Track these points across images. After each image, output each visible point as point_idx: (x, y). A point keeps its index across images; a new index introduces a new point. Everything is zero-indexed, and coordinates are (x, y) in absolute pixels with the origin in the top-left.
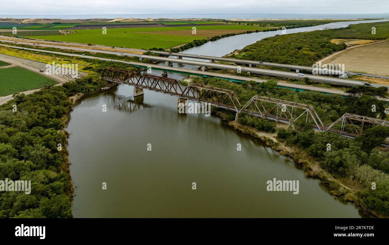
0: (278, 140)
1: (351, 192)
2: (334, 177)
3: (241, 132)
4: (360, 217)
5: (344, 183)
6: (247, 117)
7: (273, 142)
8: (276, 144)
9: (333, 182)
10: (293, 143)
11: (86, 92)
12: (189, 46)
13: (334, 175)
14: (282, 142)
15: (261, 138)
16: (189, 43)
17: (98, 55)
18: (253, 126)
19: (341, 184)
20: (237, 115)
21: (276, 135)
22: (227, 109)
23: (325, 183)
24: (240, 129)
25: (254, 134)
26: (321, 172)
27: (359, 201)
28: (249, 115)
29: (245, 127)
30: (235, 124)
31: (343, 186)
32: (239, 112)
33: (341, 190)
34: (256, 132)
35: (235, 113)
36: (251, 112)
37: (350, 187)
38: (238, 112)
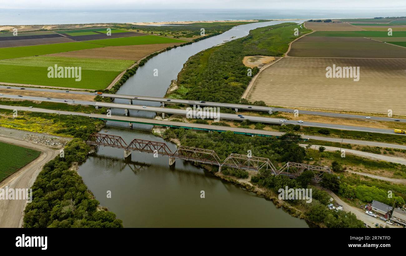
0: (252, 184)
1: (301, 213)
2: (292, 205)
3: (226, 181)
4: (309, 227)
5: (297, 208)
6: (228, 169)
7: (250, 186)
8: (252, 187)
9: (292, 209)
10: (263, 185)
11: (79, 160)
12: (125, 78)
13: (291, 204)
14: (255, 185)
15: (241, 184)
16: (124, 75)
17: (44, 105)
18: (234, 175)
19: (296, 209)
20: (220, 168)
21: (249, 179)
22: (212, 164)
23: (288, 210)
24: (226, 179)
25: (236, 181)
26: (284, 203)
27: (306, 218)
28: (229, 168)
29: (228, 176)
30: (219, 174)
31: (297, 210)
32: (222, 166)
33: (297, 212)
34: (237, 179)
35: (218, 167)
36: (230, 165)
37: (300, 210)
38: (220, 166)
